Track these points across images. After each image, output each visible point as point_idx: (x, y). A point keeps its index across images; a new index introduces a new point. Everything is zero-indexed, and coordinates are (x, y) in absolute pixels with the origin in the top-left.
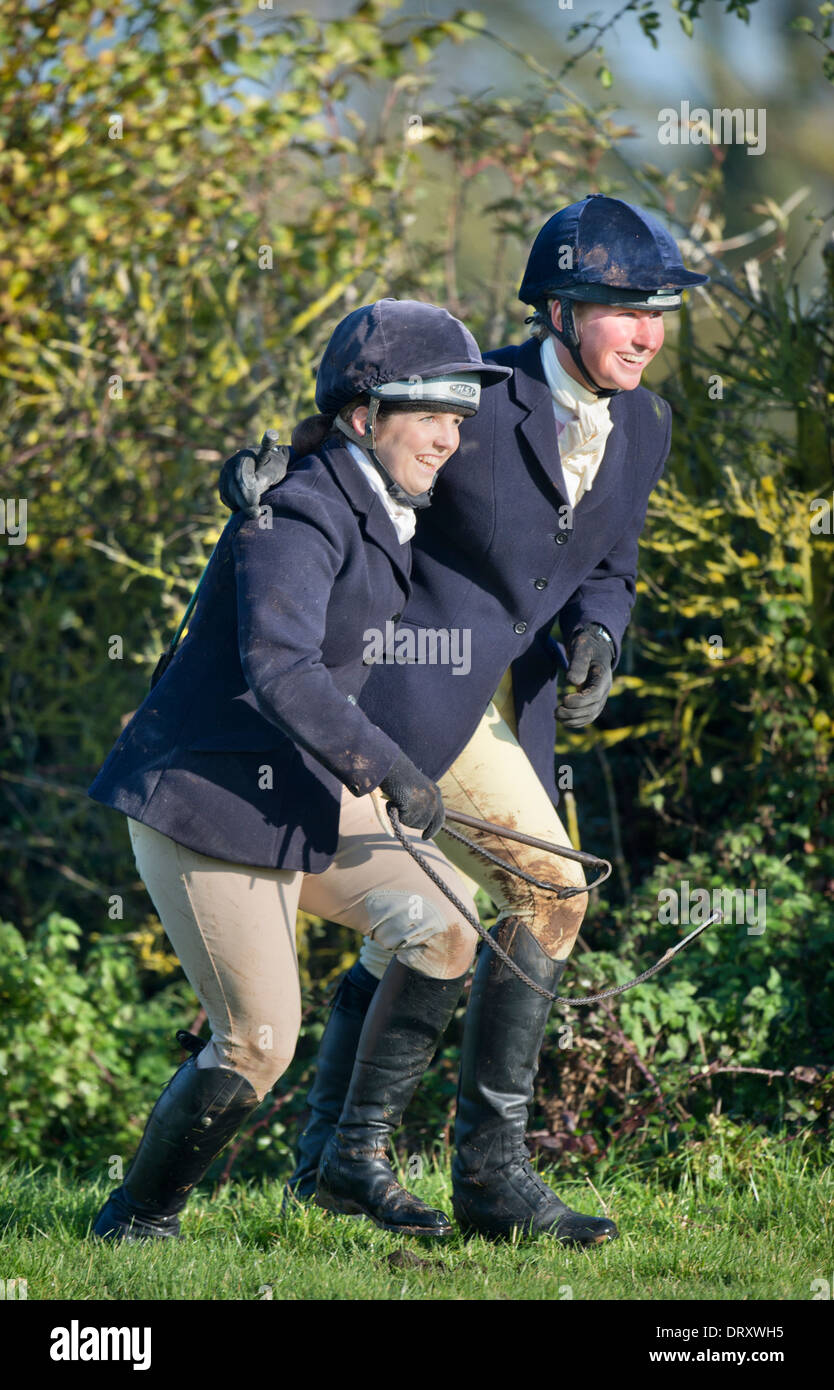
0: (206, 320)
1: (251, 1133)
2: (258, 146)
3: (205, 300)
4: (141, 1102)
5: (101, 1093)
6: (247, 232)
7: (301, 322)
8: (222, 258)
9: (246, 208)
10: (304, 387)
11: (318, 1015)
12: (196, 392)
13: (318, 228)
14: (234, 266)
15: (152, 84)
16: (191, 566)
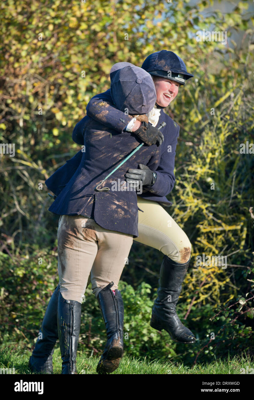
0: (189, 103)
1: (203, 349)
2: (204, 51)
3: (189, 96)
4: (170, 339)
5: (157, 336)
6: (201, 77)
7: (217, 104)
8: (193, 85)
9: (201, 69)
10: (218, 123)
11: (223, 314)
12: (186, 125)
13: (223, 75)
14: (197, 87)
15: (173, 32)
16: (184, 177)
